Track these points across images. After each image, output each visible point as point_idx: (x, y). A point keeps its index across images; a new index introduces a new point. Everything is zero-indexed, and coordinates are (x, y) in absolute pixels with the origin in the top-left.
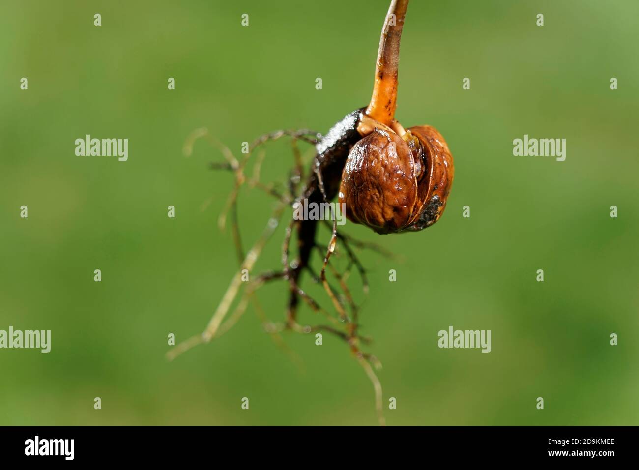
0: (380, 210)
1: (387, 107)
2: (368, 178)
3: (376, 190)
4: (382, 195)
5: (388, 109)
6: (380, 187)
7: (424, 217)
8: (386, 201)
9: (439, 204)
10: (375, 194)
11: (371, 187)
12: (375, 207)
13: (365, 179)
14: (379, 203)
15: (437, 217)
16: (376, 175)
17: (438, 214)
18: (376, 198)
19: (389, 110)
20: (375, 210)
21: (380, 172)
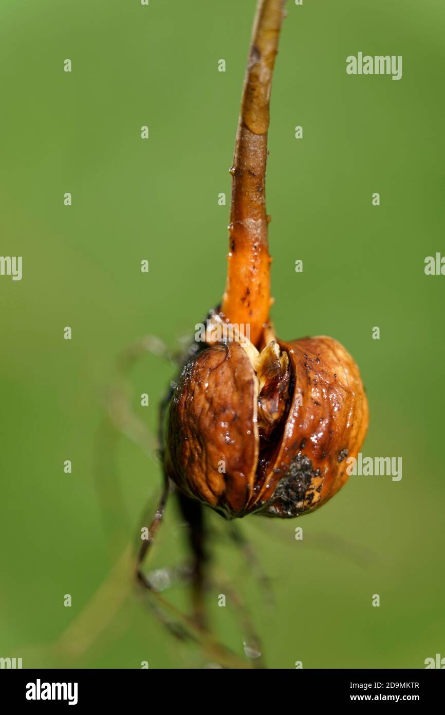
0: (203, 476)
1: (243, 299)
2: (186, 420)
3: (197, 443)
4: (204, 451)
5: (246, 304)
6: (201, 436)
7: (288, 494)
8: (209, 462)
9: (314, 472)
10: (196, 448)
11: (190, 436)
12: (196, 470)
13: (182, 421)
14: (201, 466)
15: (312, 495)
16: (196, 416)
17: (314, 491)
18: (196, 455)
19: (249, 305)
20: (195, 475)
21: (203, 409)
